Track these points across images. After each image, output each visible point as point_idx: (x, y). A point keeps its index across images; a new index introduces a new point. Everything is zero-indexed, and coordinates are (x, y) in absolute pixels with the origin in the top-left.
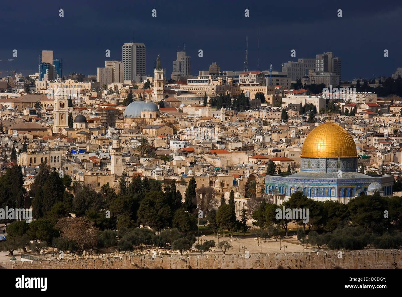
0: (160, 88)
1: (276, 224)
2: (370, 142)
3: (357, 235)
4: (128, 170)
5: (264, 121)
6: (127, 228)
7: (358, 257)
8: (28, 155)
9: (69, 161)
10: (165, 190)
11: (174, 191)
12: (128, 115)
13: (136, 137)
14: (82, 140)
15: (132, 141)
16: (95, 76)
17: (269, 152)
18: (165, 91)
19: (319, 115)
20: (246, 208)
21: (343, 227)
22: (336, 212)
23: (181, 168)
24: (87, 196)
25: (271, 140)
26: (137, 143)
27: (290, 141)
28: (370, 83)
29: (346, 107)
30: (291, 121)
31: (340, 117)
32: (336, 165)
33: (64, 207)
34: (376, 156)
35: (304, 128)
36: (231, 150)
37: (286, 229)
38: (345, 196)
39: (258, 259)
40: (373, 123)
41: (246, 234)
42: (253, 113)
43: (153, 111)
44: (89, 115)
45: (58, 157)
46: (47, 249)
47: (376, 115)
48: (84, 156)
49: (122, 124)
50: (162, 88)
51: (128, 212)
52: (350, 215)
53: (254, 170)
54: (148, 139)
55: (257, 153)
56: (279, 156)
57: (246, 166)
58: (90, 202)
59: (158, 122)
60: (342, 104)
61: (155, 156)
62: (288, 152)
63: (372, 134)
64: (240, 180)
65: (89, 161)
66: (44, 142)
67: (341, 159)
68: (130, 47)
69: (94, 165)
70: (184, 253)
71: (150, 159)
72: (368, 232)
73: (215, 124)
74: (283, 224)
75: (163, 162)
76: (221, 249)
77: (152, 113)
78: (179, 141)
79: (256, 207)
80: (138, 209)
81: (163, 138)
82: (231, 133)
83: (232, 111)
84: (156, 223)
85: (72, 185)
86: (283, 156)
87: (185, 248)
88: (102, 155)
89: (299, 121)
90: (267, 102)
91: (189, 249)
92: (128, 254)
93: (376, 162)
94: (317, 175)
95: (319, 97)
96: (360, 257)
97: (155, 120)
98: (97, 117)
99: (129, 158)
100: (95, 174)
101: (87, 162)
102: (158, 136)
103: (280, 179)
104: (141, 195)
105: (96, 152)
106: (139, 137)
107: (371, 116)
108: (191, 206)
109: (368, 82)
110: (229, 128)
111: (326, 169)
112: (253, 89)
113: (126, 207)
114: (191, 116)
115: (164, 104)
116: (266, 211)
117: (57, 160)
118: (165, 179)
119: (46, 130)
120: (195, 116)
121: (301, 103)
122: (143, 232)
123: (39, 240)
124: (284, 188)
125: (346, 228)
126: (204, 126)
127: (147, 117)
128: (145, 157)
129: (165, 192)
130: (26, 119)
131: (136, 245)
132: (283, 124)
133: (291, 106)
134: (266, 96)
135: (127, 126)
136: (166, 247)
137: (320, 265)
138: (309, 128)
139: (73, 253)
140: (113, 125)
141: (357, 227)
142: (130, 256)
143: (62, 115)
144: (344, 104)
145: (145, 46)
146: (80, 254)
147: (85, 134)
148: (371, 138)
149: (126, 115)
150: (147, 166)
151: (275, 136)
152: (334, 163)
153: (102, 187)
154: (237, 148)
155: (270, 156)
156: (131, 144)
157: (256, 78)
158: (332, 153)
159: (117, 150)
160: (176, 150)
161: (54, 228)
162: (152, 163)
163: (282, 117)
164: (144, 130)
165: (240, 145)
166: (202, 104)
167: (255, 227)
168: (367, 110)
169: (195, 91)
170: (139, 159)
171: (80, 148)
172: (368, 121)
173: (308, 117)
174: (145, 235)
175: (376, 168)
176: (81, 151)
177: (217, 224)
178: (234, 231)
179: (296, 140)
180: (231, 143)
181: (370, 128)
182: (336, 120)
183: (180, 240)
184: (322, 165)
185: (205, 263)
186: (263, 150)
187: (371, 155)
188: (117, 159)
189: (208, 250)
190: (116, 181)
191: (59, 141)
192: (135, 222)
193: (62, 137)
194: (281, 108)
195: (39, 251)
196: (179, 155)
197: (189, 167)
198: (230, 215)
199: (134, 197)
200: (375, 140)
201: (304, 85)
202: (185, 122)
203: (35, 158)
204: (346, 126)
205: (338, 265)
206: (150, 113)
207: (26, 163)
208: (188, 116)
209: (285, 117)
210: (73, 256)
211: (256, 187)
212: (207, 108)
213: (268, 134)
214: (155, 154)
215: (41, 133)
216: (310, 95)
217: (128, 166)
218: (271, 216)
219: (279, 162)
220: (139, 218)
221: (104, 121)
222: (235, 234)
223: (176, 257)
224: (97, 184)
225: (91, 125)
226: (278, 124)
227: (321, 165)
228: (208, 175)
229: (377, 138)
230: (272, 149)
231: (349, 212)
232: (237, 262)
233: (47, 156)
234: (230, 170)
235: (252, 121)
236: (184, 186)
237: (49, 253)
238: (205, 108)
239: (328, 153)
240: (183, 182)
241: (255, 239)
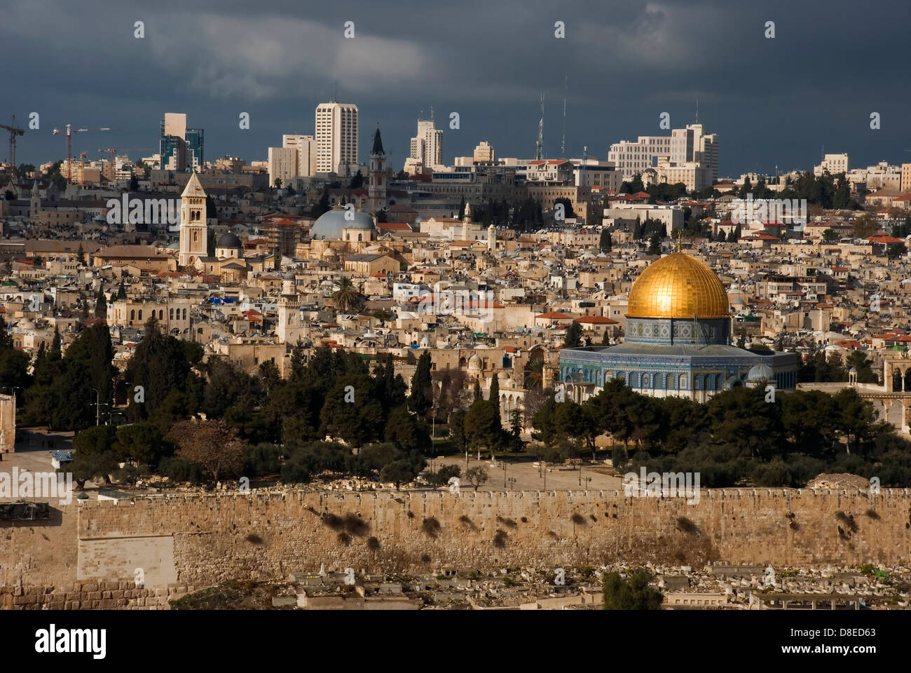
0: (380, 187)
1: (574, 437)
2: (763, 292)
3: (724, 461)
4: (313, 336)
5: (567, 250)
6: (300, 441)
7: (722, 501)
8: (127, 304)
9: (205, 318)
10: (375, 372)
11: (390, 374)
12: (319, 235)
13: (332, 276)
14: (231, 279)
15: (323, 283)
16: (265, 163)
17: (574, 306)
18: (389, 193)
19: (671, 240)
20: (522, 407)
21: (698, 445)
22: (685, 417)
23: (410, 333)
24: (231, 382)
25: (578, 285)
26: (332, 287)
27: (613, 287)
28: (770, 183)
29: (722, 227)
30: (617, 250)
31: (709, 244)
32: (690, 331)
33: (185, 401)
34: (772, 316)
35: (641, 263)
36: (503, 302)
37: (594, 448)
38: (705, 389)
39: (536, 501)
40: (768, 257)
41: (519, 455)
42: (549, 234)
43: (364, 230)
44: (247, 234)
45: (184, 310)
46: (149, 478)
47: (776, 242)
48: (233, 310)
49: (307, 251)
50: (383, 187)
51: (304, 411)
52: (711, 423)
53: (544, 339)
54: (353, 280)
55: (551, 309)
56: (591, 315)
57: (530, 332)
58: (236, 394)
59: (373, 249)
60: (714, 221)
61: (364, 312)
62: (609, 307)
63: (765, 277)
64: (516, 357)
65: (242, 319)
66: (160, 281)
67: (699, 320)
68: (329, 110)
69: (252, 325)
70: (403, 488)
71: (355, 317)
72: (745, 456)
73: (476, 254)
74: (587, 438)
75: (378, 322)
76: (471, 481)
77: (362, 232)
78: (410, 285)
79: (539, 406)
80: (322, 405)
81: (381, 278)
82: (505, 272)
83: (509, 231)
84: (355, 433)
85: (205, 360)
86: (600, 314)
87: (403, 480)
88: (267, 307)
89: (632, 251)
90: (575, 216)
91: (411, 481)
92: (299, 488)
93: (771, 328)
94: (655, 351)
95: (672, 207)
96: (724, 501)
97: (368, 245)
98: (263, 238)
99: (317, 313)
100: (249, 342)
101: (239, 319)
102: (371, 275)
103: (587, 356)
104: (329, 381)
105: (255, 302)
106: (337, 275)
107: (768, 243)
108: (422, 402)
109: (767, 181)
110: (503, 262)
111: (672, 339)
112: (551, 192)
113: (300, 402)
114: (434, 240)
115: (385, 217)
116: (557, 413)
117: (181, 314)
118: (378, 353)
119: (165, 259)
120: (443, 240)
121: (638, 219)
122: (330, 448)
123: (136, 461)
124: (594, 373)
125: (703, 448)
126: (456, 258)
127: (354, 239)
128: (346, 313)
129: (375, 376)
130: (130, 238)
131: (315, 473)
132: (602, 255)
133: (620, 224)
134: (575, 205)
135: (317, 256)
136: (372, 477)
137: (650, 515)
138: (649, 264)
139: (197, 485)
140: (290, 253)
141: (724, 446)
142: (301, 492)
143: (195, 233)
144: (719, 221)
145: (357, 110)
146: (211, 488)
147: (237, 269)
148: (763, 284)
149: (315, 235)
150: (348, 329)
151: (585, 279)
152: (686, 327)
153: (261, 366)
154: (515, 298)
155: (574, 314)
156: (321, 289)
157: (556, 172)
158: (684, 310)
159: (292, 298)
160: (403, 300)
161: (164, 439)
162: (358, 324)
163: (601, 244)
164: (347, 262)
165: (521, 293)
166: (456, 217)
167: (536, 442)
168: (761, 233)
169: (445, 193)
170: (335, 316)
171: (227, 295)
172: (760, 253)
173: (648, 244)
174: (334, 454)
175: (771, 339)
176: (228, 300)
177: (467, 436)
178: (496, 449)
179: (625, 285)
180: (504, 290)
181: (762, 266)
182: (700, 251)
183: (396, 465)
184: (665, 331)
185: (439, 507)
186: (562, 302)
187: (764, 315)
188: (291, 315)
189: (446, 482)
190: (288, 356)
191: (188, 280)
192: (316, 430)
193: (194, 273)
194: (600, 227)
195: (133, 482)
196: (408, 310)
197: (426, 331)
198: (490, 420)
199: (315, 385)
200: (772, 288)
201: (645, 186)
202: (424, 251)
203: (140, 311)
204: (718, 261)
205: (683, 515)
206: (359, 232)
207: (123, 320)
208: (430, 239)
209: (607, 242)
210: (197, 491)
211: (544, 370)
212: (464, 224)
213: (572, 273)
214: (363, 307)
215: (155, 265)
216: (656, 203)
217: (315, 329)
218: (566, 422)
219: (591, 325)
220: (323, 424)
221: (273, 245)
222: (500, 454)
223: (385, 494)
224: (252, 361)
225: (250, 253)
226: (592, 256)
227: (662, 330)
228: (458, 347)
229: (775, 284)
230: (578, 302)
231: (709, 418)
232: (497, 505)
233: (163, 308)
234: (501, 338)
235: (546, 249)
236: (413, 366)
237: (153, 485)
238: (461, 224)
239: (675, 310)
240: (410, 359)
241: (536, 464)
